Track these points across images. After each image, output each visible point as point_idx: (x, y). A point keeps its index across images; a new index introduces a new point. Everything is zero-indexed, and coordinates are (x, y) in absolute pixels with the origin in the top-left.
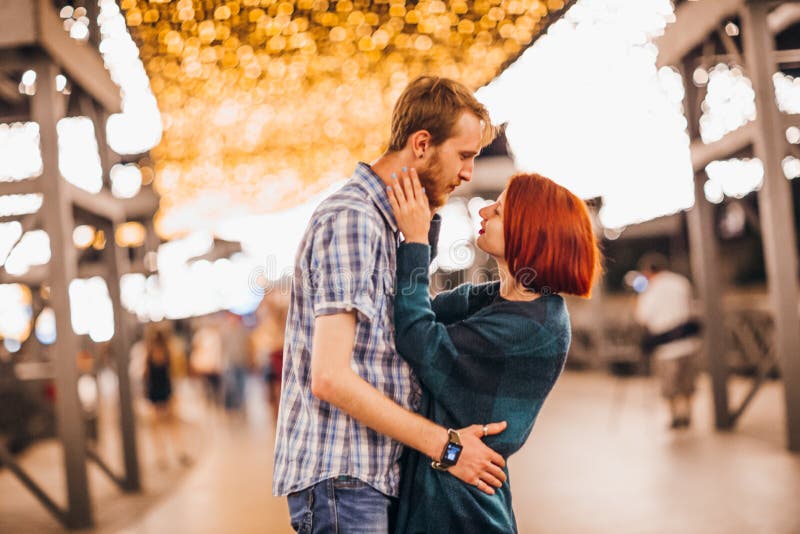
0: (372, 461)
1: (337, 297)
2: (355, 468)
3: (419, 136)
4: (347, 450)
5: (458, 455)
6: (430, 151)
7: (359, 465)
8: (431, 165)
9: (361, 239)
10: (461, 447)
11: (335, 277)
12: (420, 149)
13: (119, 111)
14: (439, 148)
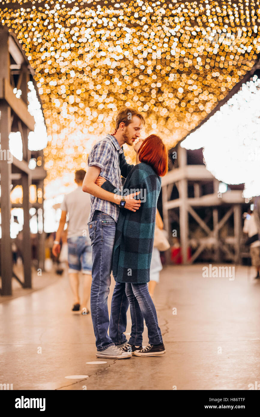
0: (111, 209)
1: (100, 162)
2: (106, 210)
3: (122, 124)
4: (103, 205)
5: (125, 204)
6: (125, 128)
7: (107, 210)
8: (126, 132)
9: (105, 148)
10: (125, 202)
11: (102, 157)
12: (122, 128)
13: (33, 131)
14: (127, 127)
